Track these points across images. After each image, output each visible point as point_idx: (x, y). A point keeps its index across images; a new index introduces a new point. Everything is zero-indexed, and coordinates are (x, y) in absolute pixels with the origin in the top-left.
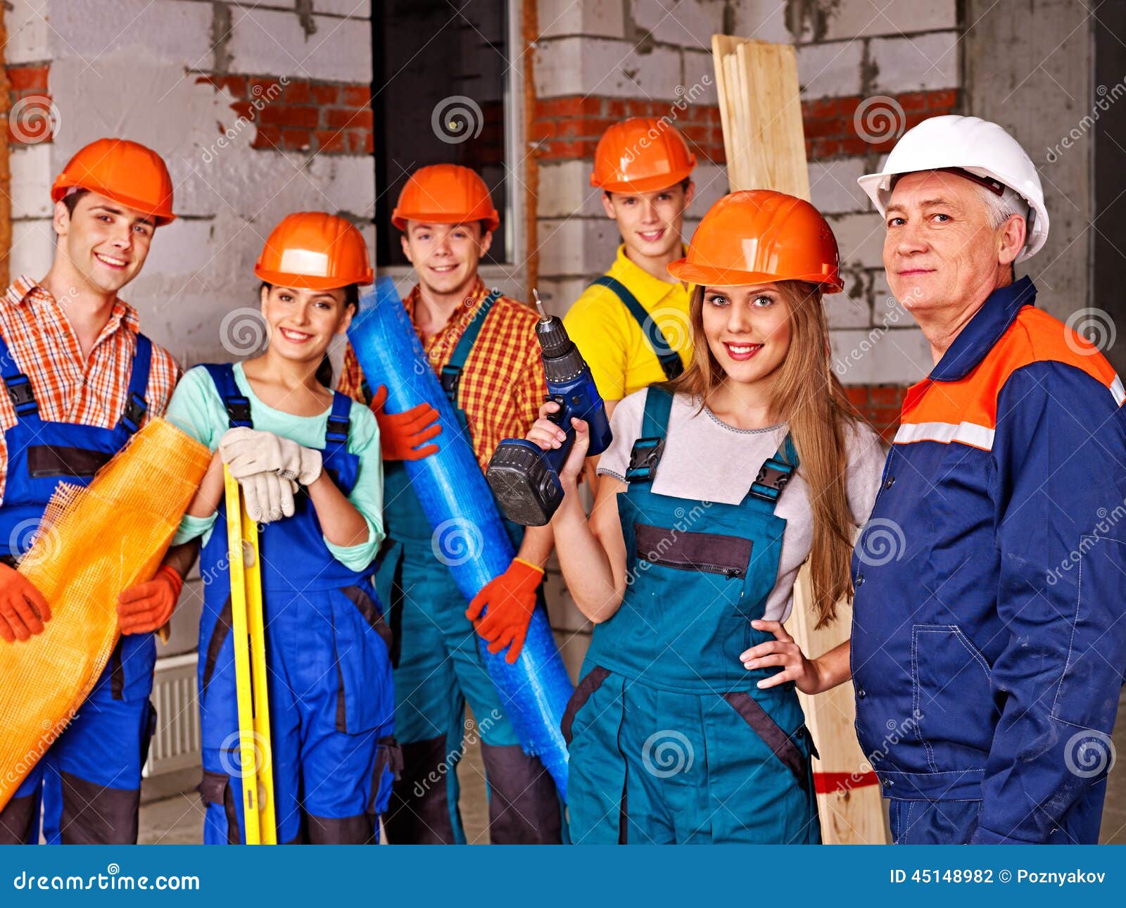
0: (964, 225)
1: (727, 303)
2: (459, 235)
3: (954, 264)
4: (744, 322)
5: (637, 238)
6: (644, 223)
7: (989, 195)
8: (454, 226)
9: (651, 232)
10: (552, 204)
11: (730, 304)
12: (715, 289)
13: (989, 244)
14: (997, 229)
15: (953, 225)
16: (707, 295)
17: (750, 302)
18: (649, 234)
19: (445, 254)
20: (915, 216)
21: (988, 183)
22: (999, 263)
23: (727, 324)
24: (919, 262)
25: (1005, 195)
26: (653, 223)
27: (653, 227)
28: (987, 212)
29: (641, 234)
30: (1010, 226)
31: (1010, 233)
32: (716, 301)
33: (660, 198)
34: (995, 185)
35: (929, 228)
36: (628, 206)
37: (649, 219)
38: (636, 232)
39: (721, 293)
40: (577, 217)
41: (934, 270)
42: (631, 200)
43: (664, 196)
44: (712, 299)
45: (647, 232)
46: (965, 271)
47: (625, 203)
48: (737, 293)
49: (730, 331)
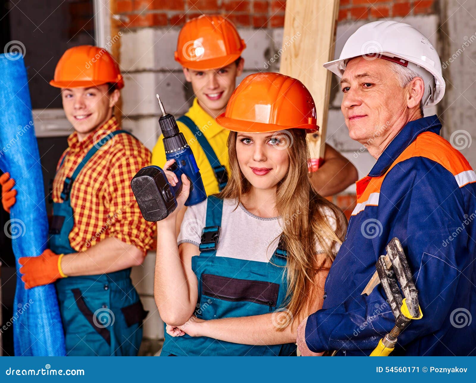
0: (381, 87)
1: (251, 142)
2: (92, 94)
3: (377, 111)
4: (263, 155)
5: (205, 97)
6: (209, 89)
7: (398, 67)
8: (87, 89)
9: (214, 94)
10: (131, 61)
11: (254, 143)
12: (244, 134)
13: (400, 96)
14: (405, 87)
15: (374, 88)
16: (239, 138)
17: (266, 142)
18: (212, 96)
19: (80, 108)
20: (355, 84)
21: (396, 60)
22: (408, 107)
23: (253, 156)
24: (357, 111)
25: (409, 66)
26: (215, 89)
27: (215, 91)
28: (397, 78)
29: (207, 95)
30: (414, 84)
31: (415, 88)
32: (245, 141)
33: (220, 72)
34: (401, 61)
35: (362, 90)
36: (199, 77)
37: (212, 87)
38: (204, 94)
39: (248, 137)
40: (150, 71)
41: (366, 115)
42: (201, 73)
43: (223, 70)
44: (242, 140)
45: (211, 94)
46: (384, 114)
47: (197, 74)
48: (258, 137)
49: (254, 160)
